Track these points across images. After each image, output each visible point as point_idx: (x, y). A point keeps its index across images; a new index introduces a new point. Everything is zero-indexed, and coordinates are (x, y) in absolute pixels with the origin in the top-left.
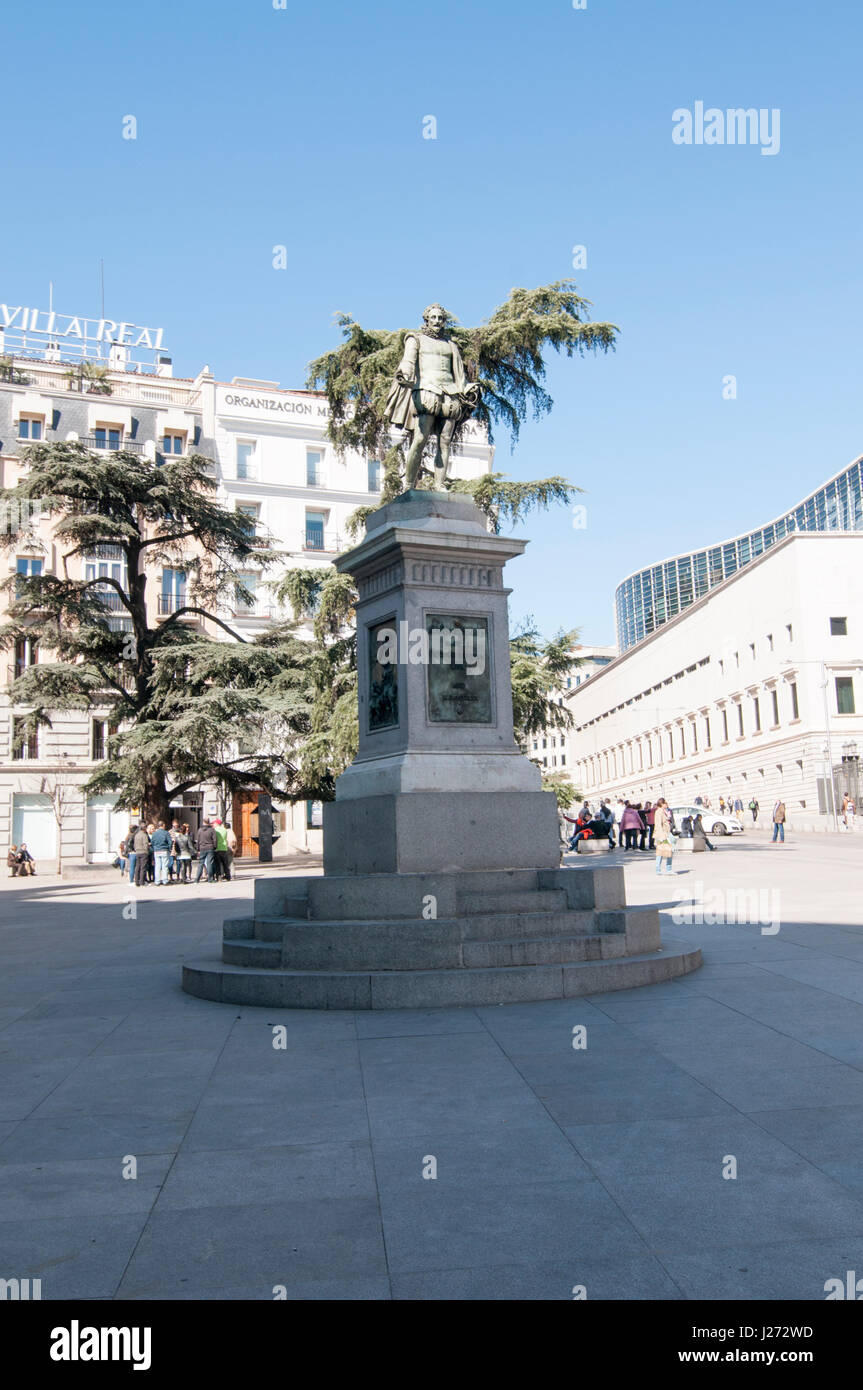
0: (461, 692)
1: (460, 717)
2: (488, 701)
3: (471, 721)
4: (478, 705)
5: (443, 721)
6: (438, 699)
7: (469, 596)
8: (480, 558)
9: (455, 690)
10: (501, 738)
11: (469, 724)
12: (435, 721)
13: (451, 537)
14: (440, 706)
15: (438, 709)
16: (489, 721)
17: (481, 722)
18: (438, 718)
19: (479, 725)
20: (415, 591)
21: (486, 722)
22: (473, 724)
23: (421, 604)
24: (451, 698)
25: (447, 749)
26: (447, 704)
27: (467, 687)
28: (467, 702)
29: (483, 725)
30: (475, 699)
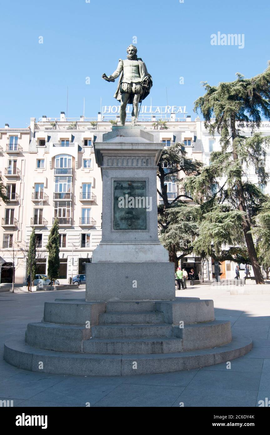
0: (130, 216)
1: (130, 227)
2: (145, 220)
3: (136, 229)
4: (140, 222)
5: (121, 229)
6: (118, 219)
7: (136, 171)
8: (141, 154)
9: (127, 215)
10: (151, 237)
11: (134, 231)
12: (117, 229)
13: (123, 145)
14: (119, 222)
15: (118, 224)
16: (145, 229)
17: (141, 229)
18: (118, 228)
19: (139, 231)
20: (107, 170)
21: (144, 229)
22: (137, 230)
23: (111, 176)
24: (125, 219)
25: (120, 242)
26: (123, 221)
27: (134, 213)
28: (134, 220)
29: (142, 231)
30: (138, 219)
